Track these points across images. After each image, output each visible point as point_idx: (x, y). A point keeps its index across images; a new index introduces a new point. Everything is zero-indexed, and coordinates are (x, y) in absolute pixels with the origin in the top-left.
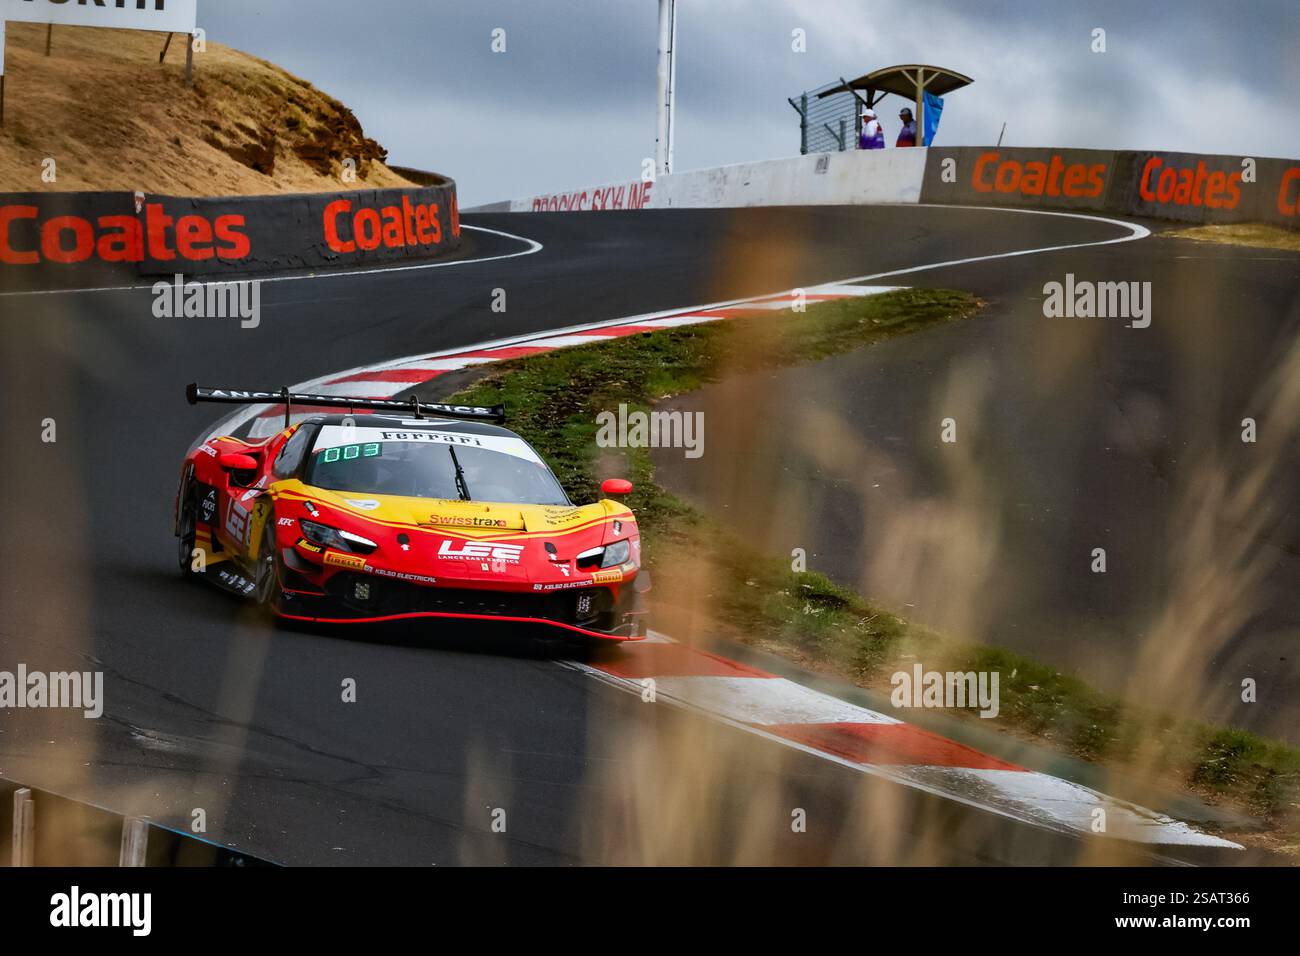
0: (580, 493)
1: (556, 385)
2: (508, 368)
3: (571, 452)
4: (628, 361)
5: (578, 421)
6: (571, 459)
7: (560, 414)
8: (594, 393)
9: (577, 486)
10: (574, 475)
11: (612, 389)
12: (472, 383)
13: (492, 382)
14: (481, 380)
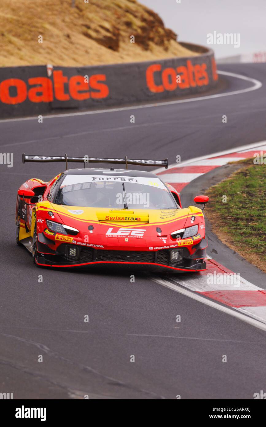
12: (232, 173)
13: (242, 172)
14: (236, 172)
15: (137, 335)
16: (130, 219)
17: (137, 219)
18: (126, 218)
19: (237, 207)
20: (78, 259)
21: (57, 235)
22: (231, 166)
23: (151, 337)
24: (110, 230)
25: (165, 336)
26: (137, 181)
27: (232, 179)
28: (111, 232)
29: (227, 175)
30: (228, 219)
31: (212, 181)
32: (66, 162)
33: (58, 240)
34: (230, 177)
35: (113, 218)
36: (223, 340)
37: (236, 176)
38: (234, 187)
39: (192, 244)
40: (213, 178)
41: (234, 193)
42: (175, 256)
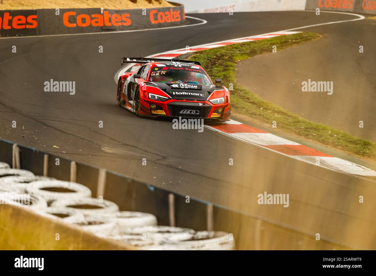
1: (210, 58)
2: (198, 53)
3: (214, 75)
4: (229, 51)
5: (216, 67)
6: (214, 77)
7: (212, 65)
8: (221, 60)
11: (225, 58)
13: (194, 57)
14: (191, 56)
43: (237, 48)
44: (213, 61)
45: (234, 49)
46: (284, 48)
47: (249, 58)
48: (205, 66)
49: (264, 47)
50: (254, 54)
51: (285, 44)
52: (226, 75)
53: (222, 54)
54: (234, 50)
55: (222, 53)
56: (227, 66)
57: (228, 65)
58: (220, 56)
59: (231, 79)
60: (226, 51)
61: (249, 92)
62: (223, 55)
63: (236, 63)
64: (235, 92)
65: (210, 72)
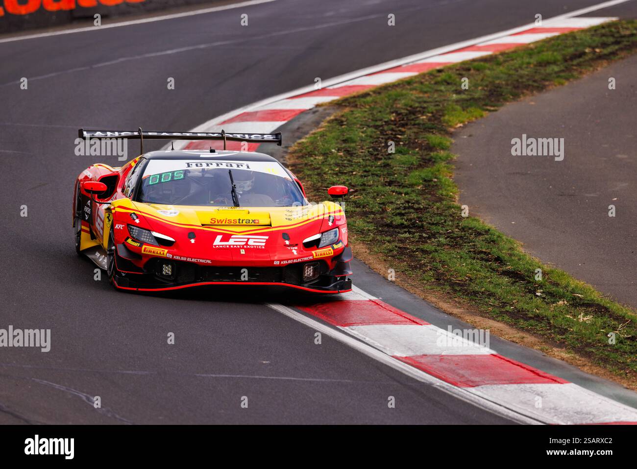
0: (409, 217)
1: (381, 120)
2: (346, 106)
3: (398, 180)
4: (428, 94)
6: (400, 186)
8: (409, 126)
9: (407, 211)
10: (403, 201)
11: (421, 122)
12: (323, 121)
13: (336, 120)
14: (328, 118)
15: (214, 376)
16: (244, 222)
17: (254, 221)
18: (239, 220)
19: (332, 172)
20: (175, 278)
21: (144, 247)
22: (320, 109)
23: (232, 377)
24: (219, 237)
25: (250, 377)
26: (248, 167)
27: (324, 130)
28: (221, 241)
29: (317, 124)
30: (322, 191)
31: (297, 134)
32: (141, 138)
33: (146, 253)
34: (321, 128)
35: (221, 220)
36: (329, 380)
37: (329, 125)
38: (327, 142)
39: (332, 254)
40: (299, 128)
41: (328, 152)
42: (309, 272)
43: (448, 84)
44: (390, 132)
45: (443, 88)
46: (573, 76)
47: (485, 114)
48: (371, 150)
49: (521, 77)
50: (498, 101)
51: (575, 62)
52: (431, 181)
53: (411, 107)
54: (441, 91)
55: (411, 103)
56: (430, 148)
57: (431, 145)
58: (406, 115)
59: (444, 193)
60: (421, 95)
61: (499, 237)
62: (413, 112)
63: (451, 135)
64: (461, 237)
65: (385, 173)
